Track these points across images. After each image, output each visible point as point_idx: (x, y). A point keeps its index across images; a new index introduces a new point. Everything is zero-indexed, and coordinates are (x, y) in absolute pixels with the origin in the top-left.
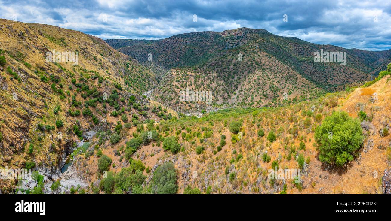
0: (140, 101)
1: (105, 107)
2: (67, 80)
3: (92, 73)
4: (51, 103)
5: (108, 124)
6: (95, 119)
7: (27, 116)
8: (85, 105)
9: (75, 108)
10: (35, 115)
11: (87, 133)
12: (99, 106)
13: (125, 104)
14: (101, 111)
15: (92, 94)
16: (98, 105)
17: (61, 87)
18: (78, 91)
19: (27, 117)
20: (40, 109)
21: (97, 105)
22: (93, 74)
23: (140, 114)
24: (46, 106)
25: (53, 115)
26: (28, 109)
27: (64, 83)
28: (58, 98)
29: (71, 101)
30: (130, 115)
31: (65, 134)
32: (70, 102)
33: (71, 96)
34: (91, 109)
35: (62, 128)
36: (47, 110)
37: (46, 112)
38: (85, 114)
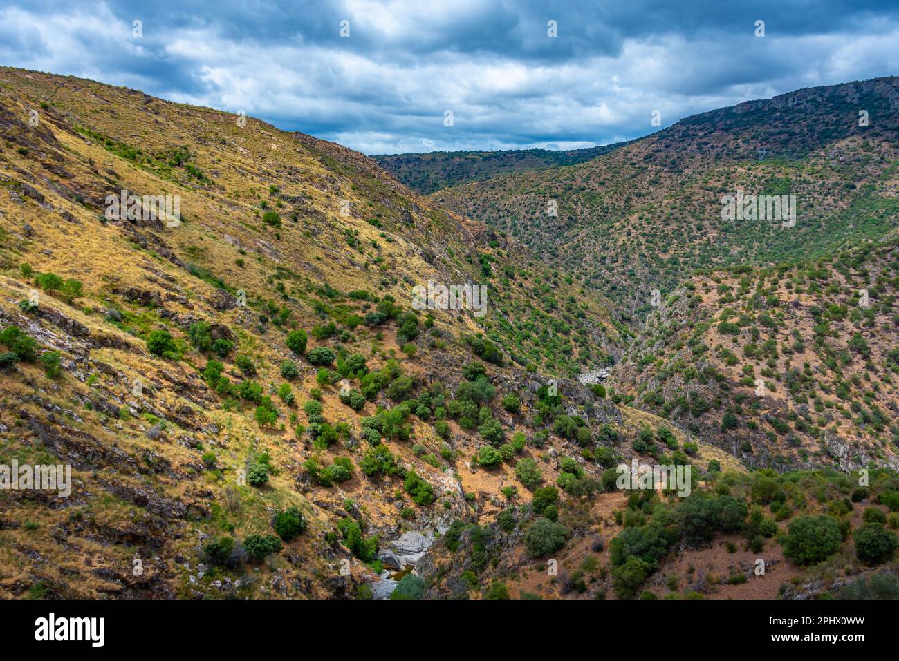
0: (581, 408)
1: (446, 436)
2: (264, 341)
3: (364, 303)
4: (224, 447)
5: (469, 500)
6: (416, 485)
7: (148, 523)
8: (365, 437)
9: (325, 451)
10: (180, 510)
11: (394, 542)
12: (423, 432)
13: (523, 418)
14: (434, 451)
15: (385, 386)
16: (417, 428)
17: (249, 370)
18: (324, 382)
19: (148, 530)
20: (191, 479)
21: (412, 431)
22: (368, 307)
23: (588, 459)
24: (210, 464)
25: (253, 493)
26: (142, 493)
27: (256, 353)
28: (245, 421)
29: (307, 426)
30: (547, 461)
31: (322, 560)
32: (301, 432)
33: (301, 407)
34: (394, 449)
35: (302, 538)
36: (219, 478)
37: (219, 490)
38: (375, 468)
